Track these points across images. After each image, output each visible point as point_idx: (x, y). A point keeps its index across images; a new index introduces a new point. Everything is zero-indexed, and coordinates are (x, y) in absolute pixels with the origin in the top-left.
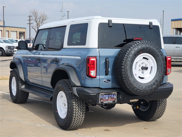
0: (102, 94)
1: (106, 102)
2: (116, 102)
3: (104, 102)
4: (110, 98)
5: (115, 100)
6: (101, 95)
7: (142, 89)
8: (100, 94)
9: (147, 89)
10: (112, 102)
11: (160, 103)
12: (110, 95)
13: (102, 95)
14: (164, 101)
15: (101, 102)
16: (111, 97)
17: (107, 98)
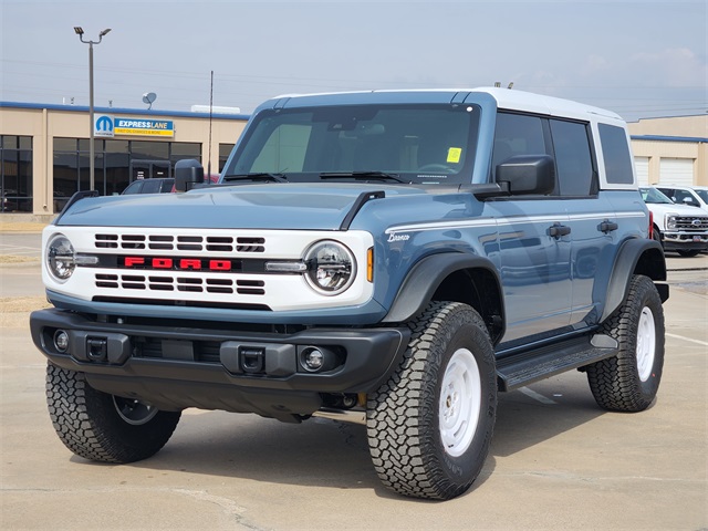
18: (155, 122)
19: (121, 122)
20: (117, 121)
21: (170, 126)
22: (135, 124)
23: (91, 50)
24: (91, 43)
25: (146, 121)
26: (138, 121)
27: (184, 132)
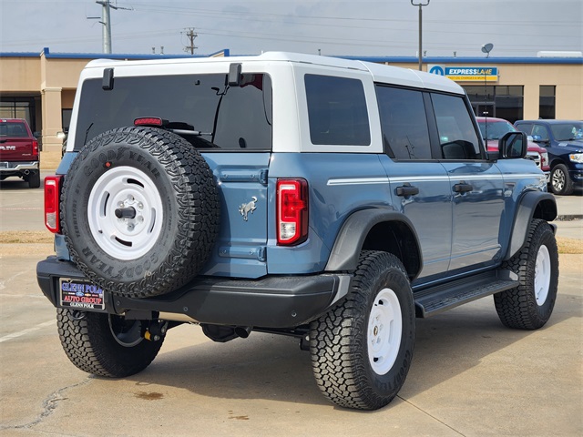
0: (67, 279)
1: (78, 305)
2: (103, 308)
3: (72, 305)
4: (87, 295)
5: (101, 303)
6: (63, 282)
7: (108, 277)
8: (61, 279)
9: (125, 279)
10: (92, 307)
11: (321, 346)
12: (88, 287)
13: (66, 282)
14: (335, 342)
15: (64, 303)
16: (89, 293)
17: (80, 294)
18: (480, 69)
19: (451, 71)
20: (447, 70)
21: (494, 72)
22: (463, 71)
23: (420, 11)
24: (420, 5)
25: (473, 69)
26: (465, 69)
27: (507, 77)
